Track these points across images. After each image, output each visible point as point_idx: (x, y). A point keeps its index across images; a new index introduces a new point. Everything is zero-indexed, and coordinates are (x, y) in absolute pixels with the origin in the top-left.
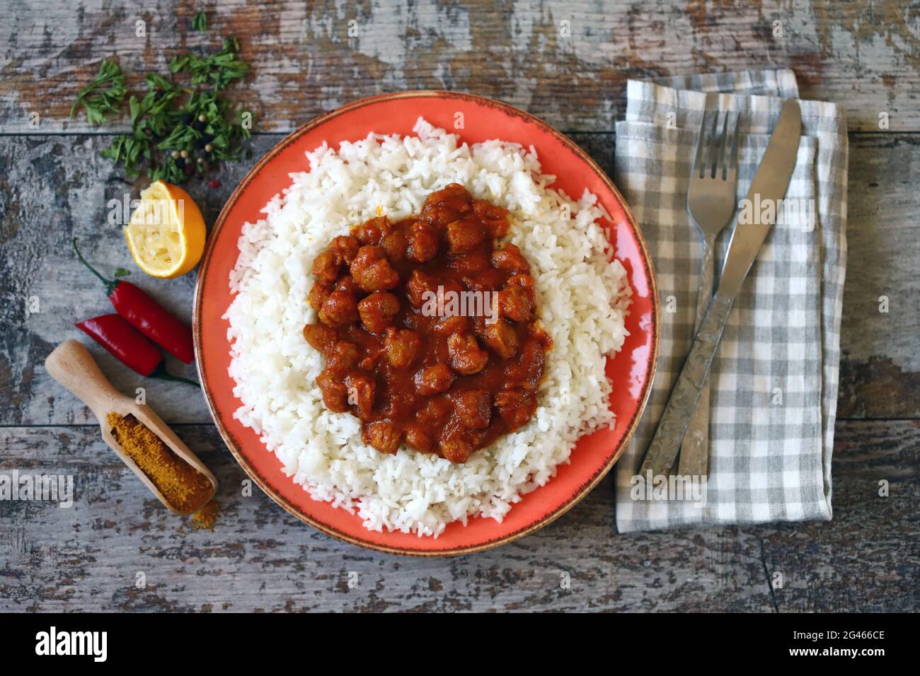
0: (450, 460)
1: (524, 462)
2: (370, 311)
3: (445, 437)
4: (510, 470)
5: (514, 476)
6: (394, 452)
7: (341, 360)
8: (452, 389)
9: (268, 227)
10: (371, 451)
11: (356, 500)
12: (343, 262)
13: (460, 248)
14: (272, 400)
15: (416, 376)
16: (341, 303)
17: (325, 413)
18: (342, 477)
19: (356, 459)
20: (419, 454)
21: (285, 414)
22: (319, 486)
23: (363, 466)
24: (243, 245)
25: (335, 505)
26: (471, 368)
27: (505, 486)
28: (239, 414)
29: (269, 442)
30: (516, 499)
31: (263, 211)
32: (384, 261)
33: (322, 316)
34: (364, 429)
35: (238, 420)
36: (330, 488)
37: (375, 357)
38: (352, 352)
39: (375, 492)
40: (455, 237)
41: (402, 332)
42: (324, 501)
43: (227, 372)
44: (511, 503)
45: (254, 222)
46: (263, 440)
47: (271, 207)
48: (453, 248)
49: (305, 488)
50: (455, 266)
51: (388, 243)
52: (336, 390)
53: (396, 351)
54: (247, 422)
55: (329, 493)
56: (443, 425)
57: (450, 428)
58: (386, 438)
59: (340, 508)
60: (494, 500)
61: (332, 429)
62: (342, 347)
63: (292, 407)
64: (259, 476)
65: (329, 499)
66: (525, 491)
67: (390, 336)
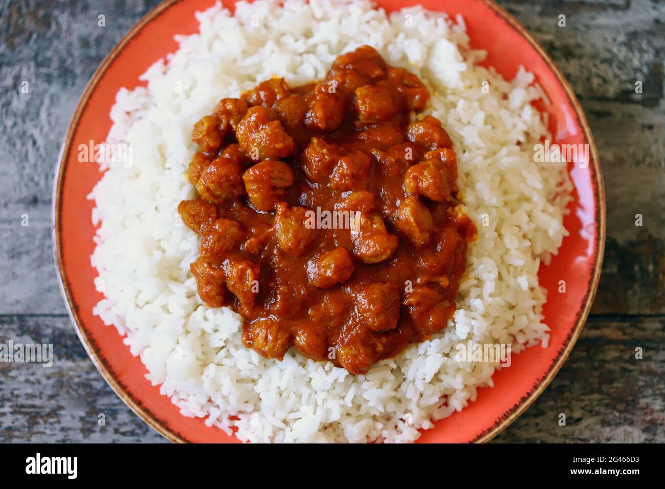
0: (347, 369)
1: (437, 378)
2: (256, 180)
3: (342, 340)
4: (420, 386)
5: (426, 393)
6: (280, 356)
7: (219, 240)
8: (352, 280)
9: (147, 95)
10: (255, 356)
11: (233, 418)
12: (229, 127)
13: (370, 115)
14: (140, 292)
15: (310, 262)
16: (223, 171)
17: (200, 309)
18: (218, 388)
19: (235, 365)
20: (310, 362)
21: (154, 308)
22: (191, 399)
23: (244, 374)
24: (116, 113)
25: (208, 423)
26: (375, 255)
27: (413, 406)
28: (99, 310)
29: (134, 344)
30: (427, 425)
31: (143, 78)
32: (276, 122)
33: (200, 188)
34: (246, 325)
35: (98, 317)
36: (204, 401)
37: (261, 237)
38: (234, 230)
39: (257, 409)
40: (364, 103)
41: (295, 209)
42: (197, 418)
43: (89, 261)
44: (421, 430)
45: (131, 88)
46: (126, 342)
47: (153, 73)
48: (361, 117)
49: (174, 401)
50: (363, 136)
51: (284, 106)
52: (212, 276)
53: (286, 231)
54: (108, 319)
55: (203, 407)
56: (341, 324)
57: (349, 329)
58: (270, 337)
59: (214, 427)
60: (400, 424)
61: (208, 327)
62: (221, 224)
63: (162, 300)
64: (119, 383)
65: (201, 415)
66: (438, 416)
67: (280, 213)
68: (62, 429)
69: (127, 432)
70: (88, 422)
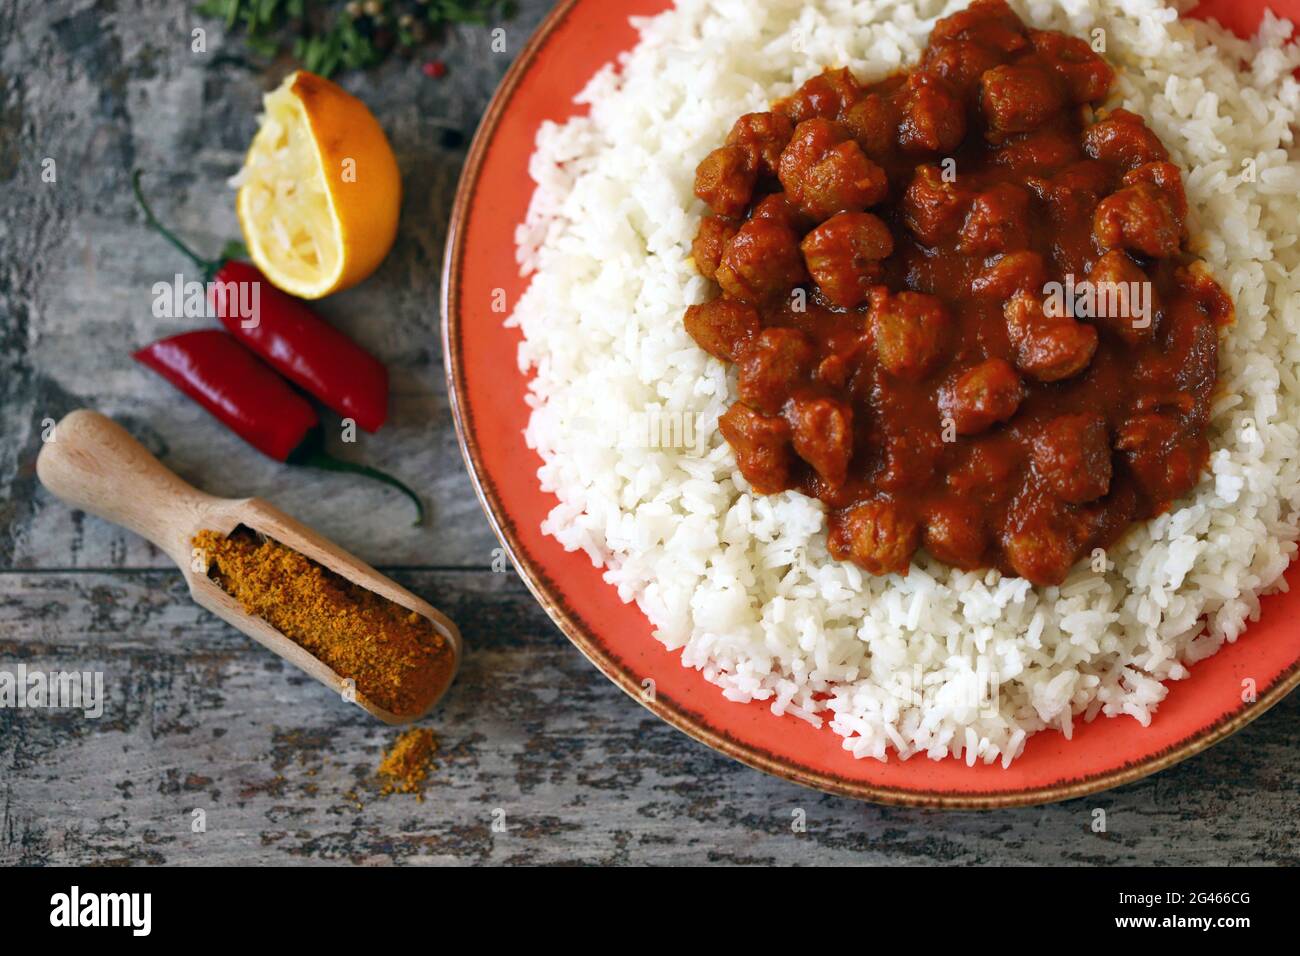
0: (1029, 576)
1: (1189, 584)
2: (828, 250)
3: (1014, 525)
4: (1161, 598)
5: (1172, 612)
6: (902, 569)
7: (773, 365)
8: (1021, 415)
9: (592, 129)
10: (852, 575)
11: (819, 697)
12: (762, 164)
13: (1014, 116)
14: (625, 481)
15: (941, 392)
16: (765, 240)
17: (743, 500)
18: (791, 637)
19: (819, 596)
20: (956, 574)
21: (658, 508)
22: (740, 667)
23: (836, 610)
24: (540, 168)
25: (777, 709)
26: (1060, 362)
27: (1151, 638)
28: (553, 524)
29: (622, 579)
30: (1177, 672)
31: (580, 99)
32: (852, 144)
33: (724, 275)
34: (833, 523)
35: (551, 537)
36: (765, 667)
37: (848, 353)
38: (797, 345)
39: (864, 675)
40: (1001, 96)
41: (903, 297)
42: (754, 702)
43: (522, 439)
44: (1167, 682)
45: (561, 120)
46: (608, 578)
47: (598, 89)
48: (998, 124)
49: (709, 676)
50: (1007, 158)
51: (855, 116)
52: (767, 433)
53: (892, 336)
54: (570, 541)
55: (763, 682)
56: (1006, 499)
57: (1024, 504)
58: (883, 534)
59: (787, 715)
60: (1130, 675)
61: (762, 531)
62: (773, 337)
63: (670, 492)
64: (606, 653)
65: (763, 695)
66: (1194, 654)
67: (877, 306)
68: (482, 777)
69: (602, 781)
70: (529, 764)
